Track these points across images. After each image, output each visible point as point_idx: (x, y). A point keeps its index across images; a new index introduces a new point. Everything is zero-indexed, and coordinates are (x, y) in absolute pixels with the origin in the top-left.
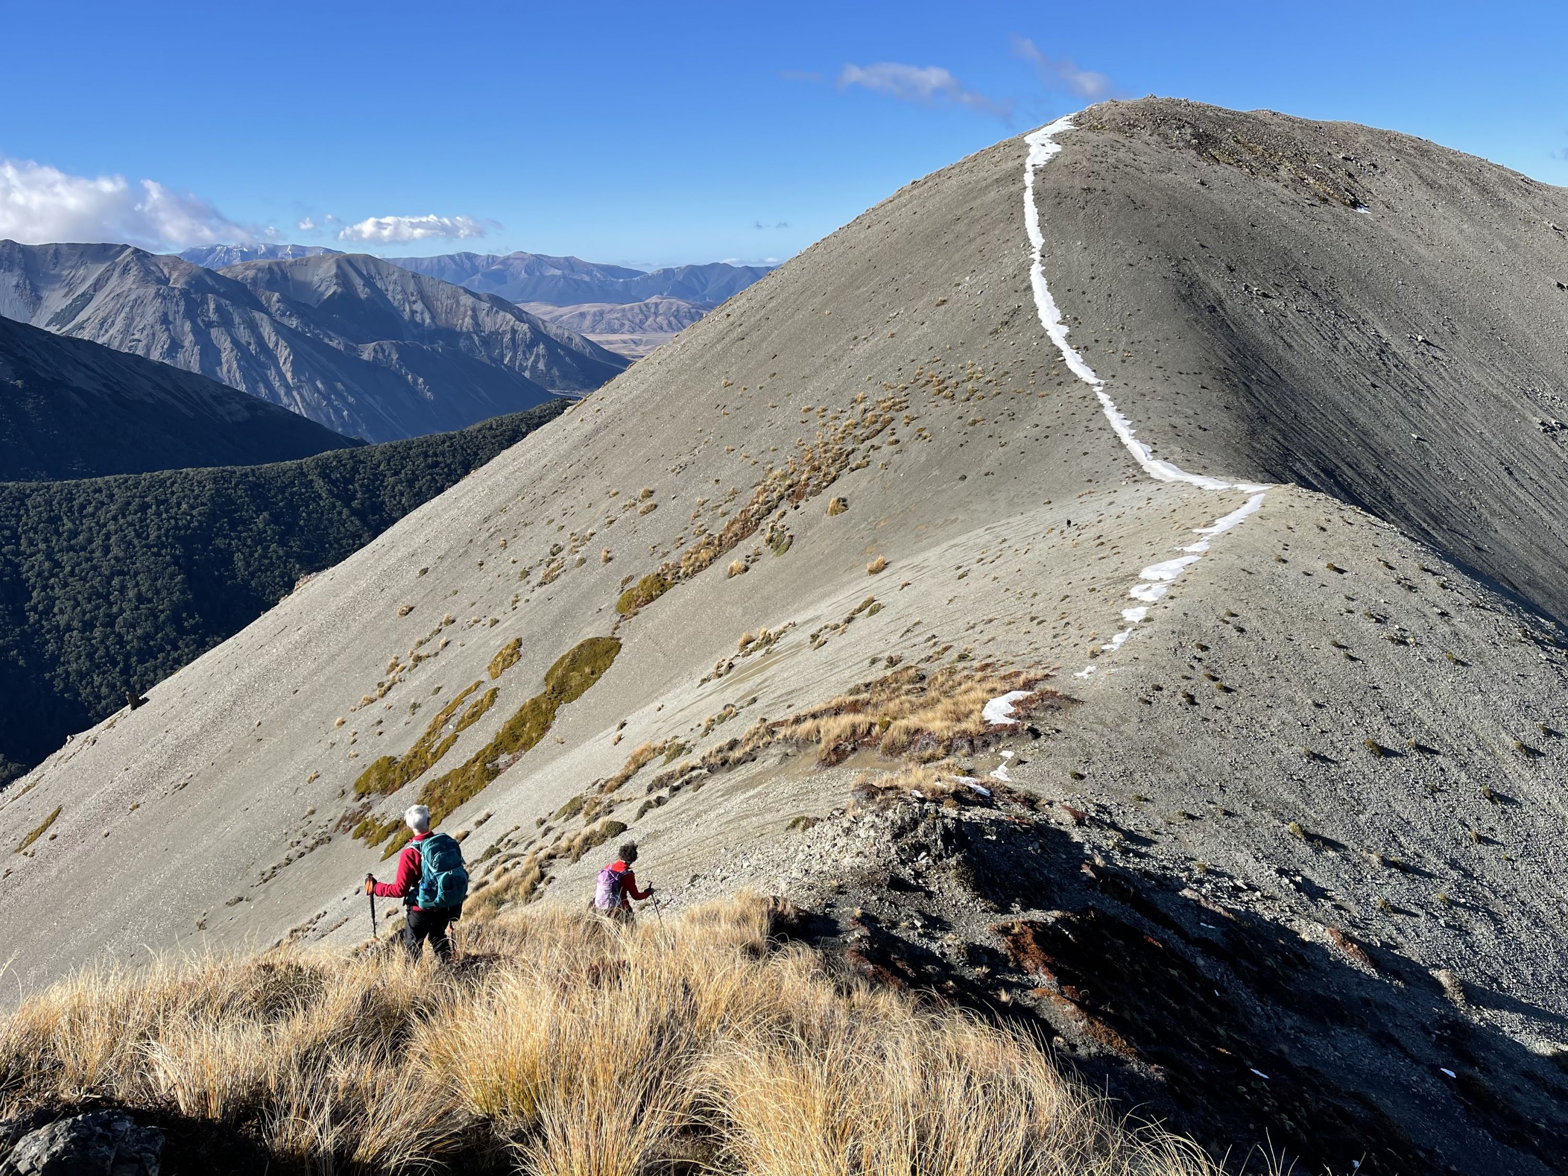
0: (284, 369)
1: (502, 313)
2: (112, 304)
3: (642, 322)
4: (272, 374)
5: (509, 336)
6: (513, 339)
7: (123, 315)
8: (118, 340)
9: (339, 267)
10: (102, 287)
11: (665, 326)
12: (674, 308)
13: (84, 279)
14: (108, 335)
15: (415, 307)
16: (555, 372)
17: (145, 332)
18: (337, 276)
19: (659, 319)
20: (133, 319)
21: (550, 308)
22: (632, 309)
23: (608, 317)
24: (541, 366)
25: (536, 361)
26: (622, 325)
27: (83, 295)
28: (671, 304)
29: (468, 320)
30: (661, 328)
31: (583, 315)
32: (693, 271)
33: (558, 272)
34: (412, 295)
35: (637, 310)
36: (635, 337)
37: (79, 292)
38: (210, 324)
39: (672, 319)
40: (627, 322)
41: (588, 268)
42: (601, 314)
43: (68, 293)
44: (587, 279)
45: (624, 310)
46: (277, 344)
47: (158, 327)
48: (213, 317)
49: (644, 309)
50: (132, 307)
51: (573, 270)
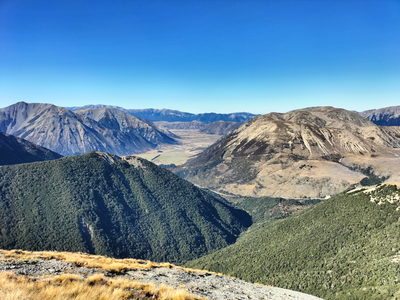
0: (81, 136)
1: (145, 123)
2: (42, 118)
3: (189, 127)
4: (78, 137)
5: (146, 129)
6: (147, 130)
7: (44, 121)
8: (41, 127)
9: (106, 111)
10: (42, 114)
11: (195, 128)
12: (197, 123)
13: (39, 112)
14: (39, 126)
15: (124, 121)
16: (157, 139)
17: (48, 126)
18: (105, 113)
19: (193, 126)
20: (46, 122)
21: (167, 122)
22: (187, 123)
23: (180, 125)
24: (153, 137)
25: (152, 136)
26: (184, 127)
27: (37, 116)
28: (197, 122)
29: (137, 125)
30: (193, 128)
31: (174, 124)
32: (206, 114)
33: (173, 114)
34: (123, 118)
35: (188, 124)
36: (186, 130)
37: (37, 115)
38: (64, 124)
39: (197, 126)
40: (185, 127)
41: (180, 113)
42: (179, 124)
43: (35, 115)
44: (180, 116)
45: (185, 124)
46: (81, 129)
47: (51, 124)
48: (66, 122)
49: (190, 123)
50: (47, 119)
51: (177, 113)
